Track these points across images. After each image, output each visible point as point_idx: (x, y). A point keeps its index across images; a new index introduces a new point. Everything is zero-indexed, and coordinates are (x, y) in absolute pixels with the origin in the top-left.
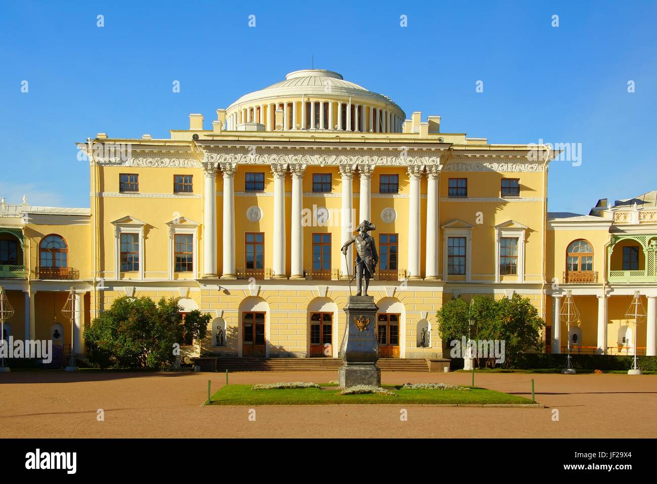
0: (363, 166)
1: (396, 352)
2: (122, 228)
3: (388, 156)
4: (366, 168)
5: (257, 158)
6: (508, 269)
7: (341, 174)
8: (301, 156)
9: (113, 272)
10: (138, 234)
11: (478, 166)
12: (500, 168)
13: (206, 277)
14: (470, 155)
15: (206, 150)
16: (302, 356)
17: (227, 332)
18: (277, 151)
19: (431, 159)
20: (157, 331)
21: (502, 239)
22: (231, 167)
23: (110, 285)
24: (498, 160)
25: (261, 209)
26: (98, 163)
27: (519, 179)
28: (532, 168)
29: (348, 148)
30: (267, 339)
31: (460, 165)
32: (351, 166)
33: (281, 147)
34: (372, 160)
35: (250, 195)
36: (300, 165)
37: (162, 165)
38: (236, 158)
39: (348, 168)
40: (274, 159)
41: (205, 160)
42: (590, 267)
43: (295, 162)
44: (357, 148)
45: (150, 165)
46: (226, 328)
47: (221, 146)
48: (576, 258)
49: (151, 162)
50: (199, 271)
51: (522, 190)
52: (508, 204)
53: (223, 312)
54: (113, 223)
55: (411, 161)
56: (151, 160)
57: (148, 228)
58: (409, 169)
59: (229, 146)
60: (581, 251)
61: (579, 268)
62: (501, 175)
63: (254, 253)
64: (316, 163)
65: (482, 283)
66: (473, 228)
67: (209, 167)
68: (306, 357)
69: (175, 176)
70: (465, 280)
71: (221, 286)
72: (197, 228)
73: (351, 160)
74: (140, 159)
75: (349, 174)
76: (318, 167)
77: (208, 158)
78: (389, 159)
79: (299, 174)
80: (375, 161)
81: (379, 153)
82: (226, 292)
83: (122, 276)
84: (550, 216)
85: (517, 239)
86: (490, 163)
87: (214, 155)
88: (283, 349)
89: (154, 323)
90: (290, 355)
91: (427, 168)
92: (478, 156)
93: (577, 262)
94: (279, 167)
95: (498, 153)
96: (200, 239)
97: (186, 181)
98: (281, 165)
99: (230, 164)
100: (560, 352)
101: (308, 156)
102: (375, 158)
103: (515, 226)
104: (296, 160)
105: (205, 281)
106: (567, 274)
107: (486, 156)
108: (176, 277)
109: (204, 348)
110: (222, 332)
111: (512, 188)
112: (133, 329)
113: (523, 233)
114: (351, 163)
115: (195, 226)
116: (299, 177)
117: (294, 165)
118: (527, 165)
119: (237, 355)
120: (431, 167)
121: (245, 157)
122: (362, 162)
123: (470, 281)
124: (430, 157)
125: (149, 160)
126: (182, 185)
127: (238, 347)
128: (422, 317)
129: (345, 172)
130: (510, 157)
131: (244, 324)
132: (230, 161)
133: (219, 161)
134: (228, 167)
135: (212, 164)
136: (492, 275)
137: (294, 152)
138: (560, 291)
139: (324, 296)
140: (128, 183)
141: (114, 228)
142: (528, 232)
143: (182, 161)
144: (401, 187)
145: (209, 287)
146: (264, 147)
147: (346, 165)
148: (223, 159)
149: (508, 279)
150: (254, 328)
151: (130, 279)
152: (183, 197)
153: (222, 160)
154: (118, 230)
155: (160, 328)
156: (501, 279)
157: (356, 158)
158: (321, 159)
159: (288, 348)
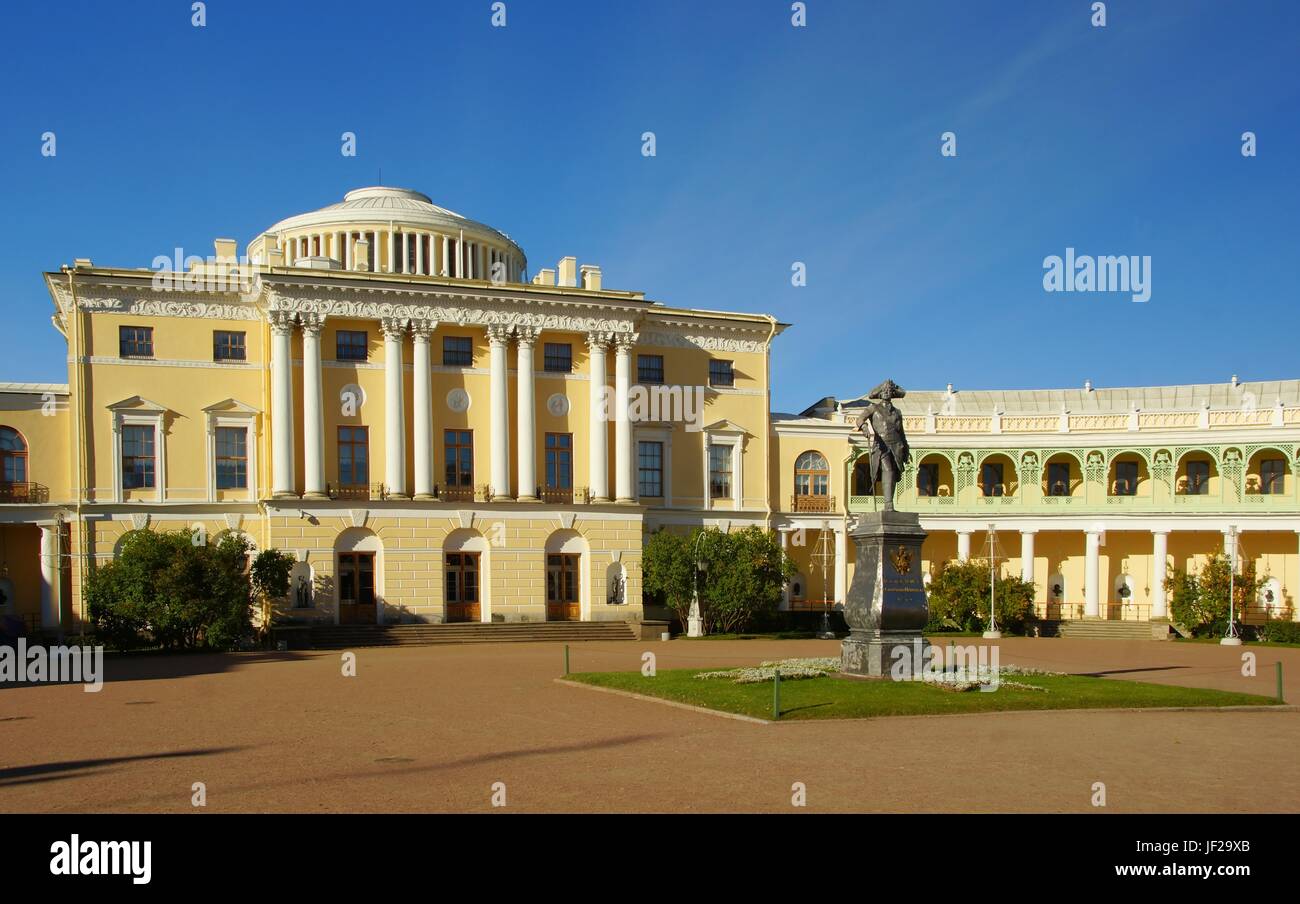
0: (524, 328)
1: (575, 611)
2: (125, 417)
3: (560, 314)
4: (528, 331)
5: (360, 307)
6: (720, 490)
7: (488, 339)
8: (429, 307)
9: (110, 491)
10: (153, 427)
11: (678, 340)
12: (708, 345)
13: (278, 497)
14: (668, 323)
15: (275, 292)
16: (437, 621)
17: (314, 586)
18: (391, 298)
19: (622, 324)
20: (223, 585)
21: (713, 447)
22: (317, 320)
23: (108, 511)
24: (706, 332)
25: (362, 389)
26: (82, 308)
27: (732, 362)
28: (749, 347)
29: (503, 299)
30: (377, 594)
31: (653, 336)
32: (505, 327)
33: (398, 291)
34: (537, 320)
35: (344, 366)
36: (428, 322)
37: (195, 314)
38: (325, 306)
39: (501, 329)
40: (387, 311)
41: (273, 307)
42: (824, 489)
43: (420, 317)
44: (516, 300)
45: (173, 313)
46: (312, 578)
47: (301, 286)
48: (806, 477)
49: (175, 309)
50: (259, 487)
51: (737, 378)
52: (719, 397)
53: (308, 553)
54: (110, 407)
55: (593, 325)
56: (174, 305)
57: (170, 417)
58: (591, 336)
59: (316, 286)
60: (812, 466)
61: (810, 491)
62: (709, 354)
63: (353, 458)
64: (453, 319)
65: (688, 510)
66: (674, 429)
67: (282, 318)
68: (443, 622)
69: (216, 333)
70: (664, 505)
71: (305, 511)
72: (255, 417)
73: (505, 318)
74: (156, 303)
75: (502, 340)
76: (454, 327)
77: (279, 304)
78: (562, 319)
79: (426, 335)
80: (541, 321)
81: (548, 310)
82: (313, 520)
83: (127, 496)
84: (773, 417)
85: (731, 447)
86: (695, 337)
87: (290, 300)
88: (407, 611)
89: (216, 572)
90: (417, 620)
91: (617, 337)
92: (679, 324)
93: (809, 482)
94: (394, 324)
95: (707, 323)
96: (259, 435)
97: (234, 342)
98: (399, 321)
99: (316, 315)
100: (787, 609)
101: (440, 308)
102: (541, 317)
103: (730, 428)
104: (421, 313)
105: (277, 503)
106: (796, 500)
107: (690, 325)
108: (220, 497)
109: (278, 612)
110: (306, 585)
111: (723, 374)
112: (180, 582)
113: (740, 438)
114: (506, 322)
115: (250, 415)
116: (426, 339)
117: (418, 322)
118: (742, 342)
119: (332, 622)
120: (622, 335)
121: (340, 306)
122: (522, 322)
123: (670, 507)
124: (620, 321)
125: (170, 306)
126: (228, 347)
127: (333, 610)
128: (614, 559)
129: (496, 336)
130: (722, 328)
131: (340, 571)
132: (316, 310)
133: (297, 310)
134: (312, 319)
135: (287, 314)
136: (700, 499)
137: (419, 300)
138: (788, 523)
139: (469, 526)
140: (135, 342)
141: (111, 415)
142: (747, 437)
143: (227, 308)
144: (575, 363)
145: (284, 512)
146: (371, 290)
147: (498, 325)
148: (304, 306)
149: (720, 505)
150: (357, 578)
151: (140, 501)
152: (229, 367)
153: (302, 309)
154: (119, 419)
155: (227, 579)
156: (712, 505)
157: (513, 315)
158: (460, 314)
159: (415, 609)
